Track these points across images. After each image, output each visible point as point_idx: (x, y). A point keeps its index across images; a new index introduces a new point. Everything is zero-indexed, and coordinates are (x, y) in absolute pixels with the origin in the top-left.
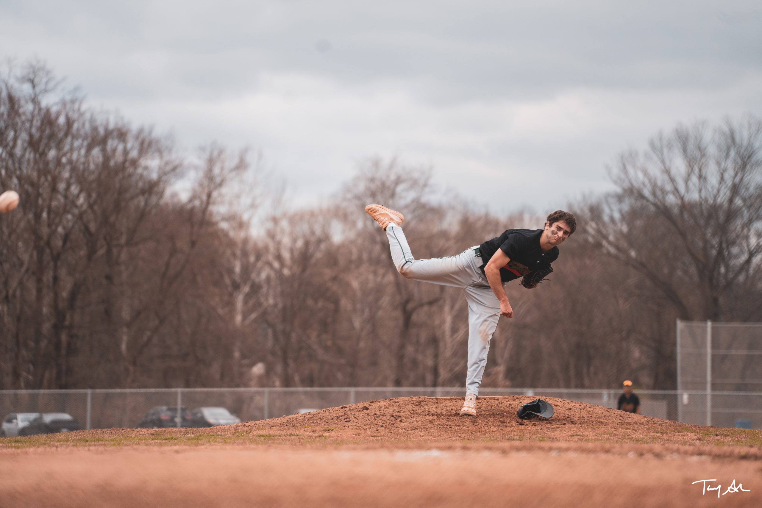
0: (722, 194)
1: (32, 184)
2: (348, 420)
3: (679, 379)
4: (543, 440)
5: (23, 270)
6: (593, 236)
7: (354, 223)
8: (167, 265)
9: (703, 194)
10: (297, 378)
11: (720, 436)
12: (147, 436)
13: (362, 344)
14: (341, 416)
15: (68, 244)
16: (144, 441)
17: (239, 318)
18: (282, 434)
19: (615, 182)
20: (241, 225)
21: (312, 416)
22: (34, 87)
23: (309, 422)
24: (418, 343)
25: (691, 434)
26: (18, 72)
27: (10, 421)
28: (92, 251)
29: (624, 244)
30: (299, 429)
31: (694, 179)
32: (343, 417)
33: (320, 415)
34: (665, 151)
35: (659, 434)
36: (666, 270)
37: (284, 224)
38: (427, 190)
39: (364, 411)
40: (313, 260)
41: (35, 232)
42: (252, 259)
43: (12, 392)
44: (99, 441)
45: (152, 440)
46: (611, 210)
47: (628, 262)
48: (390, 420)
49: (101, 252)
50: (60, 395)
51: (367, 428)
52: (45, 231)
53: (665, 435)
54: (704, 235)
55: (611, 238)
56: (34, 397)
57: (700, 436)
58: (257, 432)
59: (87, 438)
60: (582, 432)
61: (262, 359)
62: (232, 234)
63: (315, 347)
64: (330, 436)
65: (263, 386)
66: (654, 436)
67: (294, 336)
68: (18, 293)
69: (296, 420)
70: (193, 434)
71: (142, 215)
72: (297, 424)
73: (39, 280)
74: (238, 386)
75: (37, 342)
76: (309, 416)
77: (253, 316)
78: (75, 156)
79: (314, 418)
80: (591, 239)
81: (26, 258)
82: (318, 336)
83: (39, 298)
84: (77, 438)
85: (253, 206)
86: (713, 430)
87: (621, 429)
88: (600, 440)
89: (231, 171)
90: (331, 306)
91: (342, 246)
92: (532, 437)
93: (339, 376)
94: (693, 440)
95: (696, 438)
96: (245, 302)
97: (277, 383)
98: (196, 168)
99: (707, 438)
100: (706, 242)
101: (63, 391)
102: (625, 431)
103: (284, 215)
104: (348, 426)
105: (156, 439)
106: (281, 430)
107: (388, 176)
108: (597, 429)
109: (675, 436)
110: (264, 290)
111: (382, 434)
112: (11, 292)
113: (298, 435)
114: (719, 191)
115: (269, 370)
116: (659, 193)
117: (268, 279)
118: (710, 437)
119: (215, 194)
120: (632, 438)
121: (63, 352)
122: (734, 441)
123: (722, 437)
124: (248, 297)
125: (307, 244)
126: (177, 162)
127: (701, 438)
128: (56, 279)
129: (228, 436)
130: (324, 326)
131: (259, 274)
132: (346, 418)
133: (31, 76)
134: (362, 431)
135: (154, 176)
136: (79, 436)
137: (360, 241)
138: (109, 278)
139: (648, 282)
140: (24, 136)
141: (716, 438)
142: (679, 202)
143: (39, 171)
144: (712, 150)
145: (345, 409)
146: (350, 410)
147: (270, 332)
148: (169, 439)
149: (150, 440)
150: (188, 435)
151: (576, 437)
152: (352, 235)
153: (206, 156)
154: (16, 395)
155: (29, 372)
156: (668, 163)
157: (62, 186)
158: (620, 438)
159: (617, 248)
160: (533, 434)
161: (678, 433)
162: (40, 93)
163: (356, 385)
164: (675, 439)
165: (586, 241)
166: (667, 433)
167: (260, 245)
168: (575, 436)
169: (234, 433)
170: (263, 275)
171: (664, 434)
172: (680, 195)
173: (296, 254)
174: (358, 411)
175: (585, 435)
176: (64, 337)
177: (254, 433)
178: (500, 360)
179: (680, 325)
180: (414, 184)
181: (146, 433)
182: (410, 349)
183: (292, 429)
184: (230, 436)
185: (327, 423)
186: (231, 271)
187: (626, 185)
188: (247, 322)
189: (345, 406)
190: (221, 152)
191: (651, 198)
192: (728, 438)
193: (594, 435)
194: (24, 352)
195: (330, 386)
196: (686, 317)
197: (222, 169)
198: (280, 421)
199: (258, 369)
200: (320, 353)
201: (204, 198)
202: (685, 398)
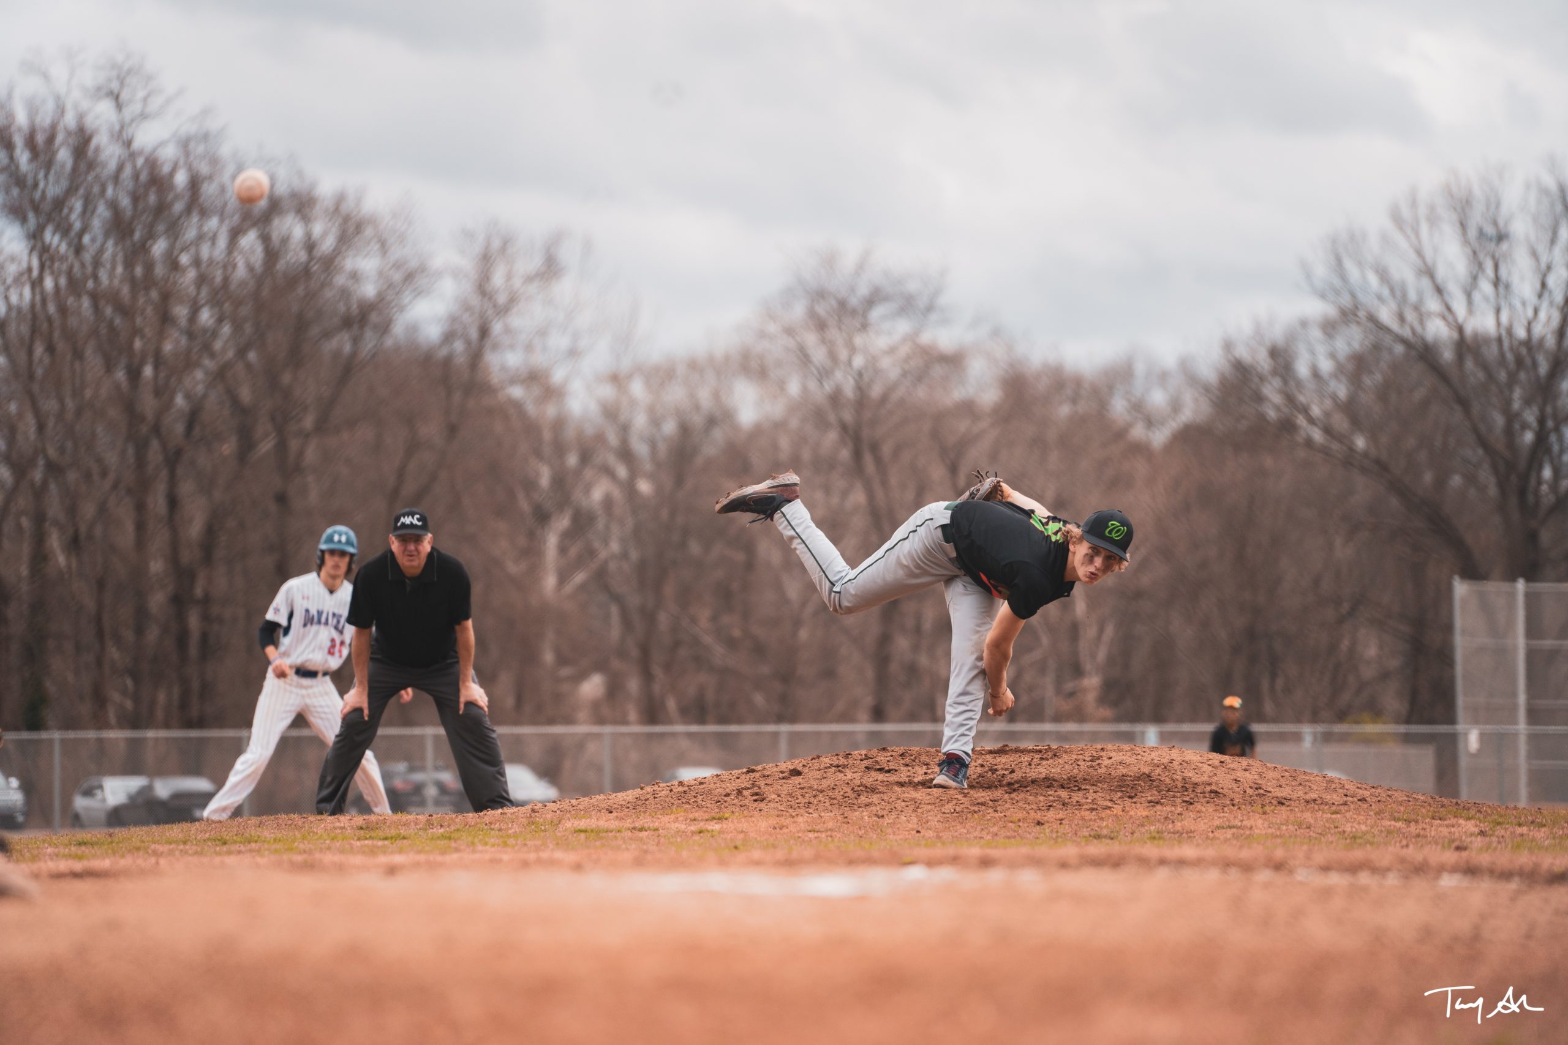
0: (1543, 315)
1: (122, 309)
2: (759, 797)
3: (1461, 701)
4: (1160, 838)
5: (107, 484)
6: (1277, 408)
7: (782, 385)
8: (401, 474)
9: (1504, 318)
10: (671, 704)
11: (1527, 826)
12: (349, 831)
13: (803, 634)
14: (747, 789)
15: (197, 431)
16: (340, 842)
17: (550, 581)
18: (623, 826)
19: (1323, 296)
20: (551, 393)
21: (686, 789)
22: (119, 107)
23: (680, 802)
24: (918, 630)
25: (1468, 821)
26: (89, 78)
27: (88, 793)
28: (247, 444)
29: (1341, 423)
30: (660, 817)
31: (1486, 286)
32: (750, 791)
33: (702, 787)
34: (1424, 229)
35: (1400, 823)
36: (1428, 477)
37: (637, 388)
38: (933, 317)
39: (793, 778)
40: (699, 461)
41: (130, 408)
42: (572, 460)
43: (91, 734)
44: (249, 842)
45: (359, 839)
46: (1313, 353)
47: (1350, 459)
48: (846, 797)
49: (266, 446)
50: (188, 740)
51: (797, 815)
52: (148, 404)
53: (1413, 824)
54: (1508, 402)
55: (1316, 411)
56: (135, 745)
57: (1483, 826)
58: (573, 824)
59: (227, 835)
60: (1242, 821)
61: (600, 666)
62: (531, 409)
63: (708, 640)
64: (721, 832)
65: (600, 721)
66: (1390, 826)
67: (663, 620)
68: (98, 531)
69: (655, 798)
70: (441, 826)
71: (347, 369)
72: (656, 806)
73: (140, 507)
74: (551, 721)
75: (140, 631)
76: (681, 789)
77: (580, 577)
78: (205, 251)
79: (690, 794)
80: (1272, 414)
81: (112, 458)
82: (714, 619)
83: (140, 543)
84: (207, 835)
85: (573, 353)
86: (1513, 814)
87: (1321, 813)
88: (1277, 836)
89: (529, 279)
90: (740, 557)
91: (757, 431)
92: (1137, 831)
93: (759, 699)
94: (1472, 835)
95: (1476, 830)
96: (563, 550)
97: (633, 715)
98: (456, 273)
99: (1500, 831)
100: (1511, 417)
101: (194, 734)
102: (1331, 818)
103: (639, 369)
104: (760, 810)
105: (366, 839)
106: (623, 819)
107: (852, 290)
108: (1271, 813)
109: (1434, 827)
110: (601, 524)
111: (829, 827)
112: (83, 529)
113: (657, 829)
114: (1536, 311)
115: (614, 690)
116: (1410, 316)
117: (608, 503)
118: (1506, 829)
119: (497, 328)
120: (1344, 832)
121: (193, 650)
122: (1554, 838)
123: (1532, 828)
124: (568, 537)
125: (685, 429)
126: (413, 264)
127: (1486, 831)
128: (173, 502)
129: (513, 830)
130: (726, 596)
131: (587, 490)
132: (757, 794)
133: (115, 86)
134: (787, 821)
135: (369, 290)
136: (211, 831)
137: (794, 423)
138: (282, 499)
139: (1394, 502)
140: (102, 211)
141: (1519, 830)
142: (1455, 335)
143: (133, 281)
144: (1521, 228)
145: (753, 775)
146: (764, 776)
147: (614, 610)
148: (392, 838)
149: (353, 839)
150: (432, 829)
151: (1229, 830)
152: (776, 409)
153: (477, 248)
154: (100, 741)
155: (124, 693)
156: (1428, 254)
157: (181, 312)
158: (1320, 832)
159: (1328, 430)
160: (1139, 825)
161: (1439, 821)
162: (132, 121)
163: (793, 720)
164: (1433, 833)
165: (1262, 417)
166: (1417, 822)
167: (589, 431)
168: (1227, 828)
169: (525, 825)
170: (597, 494)
171: (1411, 824)
172: (1456, 321)
173: (662, 447)
174: (780, 778)
175: (1247, 827)
176: (194, 621)
177: (566, 824)
178: (1088, 666)
179: (1461, 589)
180: (907, 305)
181: (346, 826)
182: (902, 644)
183: (644, 817)
184: (517, 830)
185: (716, 803)
186: (530, 485)
187: (1346, 301)
188: (569, 588)
189: (753, 767)
190: (506, 243)
191: (1395, 326)
192: (1543, 829)
193: (1265, 825)
194: (113, 653)
195: (740, 721)
196: (1471, 573)
197: (509, 277)
198: (622, 799)
199: (593, 686)
200: (719, 653)
201: (474, 334)
202: (1473, 740)
